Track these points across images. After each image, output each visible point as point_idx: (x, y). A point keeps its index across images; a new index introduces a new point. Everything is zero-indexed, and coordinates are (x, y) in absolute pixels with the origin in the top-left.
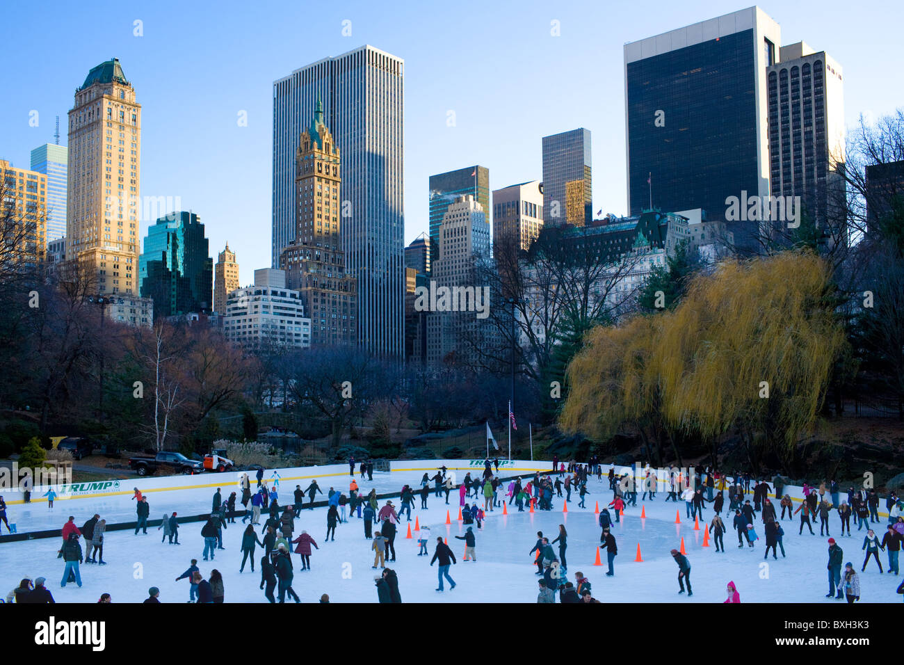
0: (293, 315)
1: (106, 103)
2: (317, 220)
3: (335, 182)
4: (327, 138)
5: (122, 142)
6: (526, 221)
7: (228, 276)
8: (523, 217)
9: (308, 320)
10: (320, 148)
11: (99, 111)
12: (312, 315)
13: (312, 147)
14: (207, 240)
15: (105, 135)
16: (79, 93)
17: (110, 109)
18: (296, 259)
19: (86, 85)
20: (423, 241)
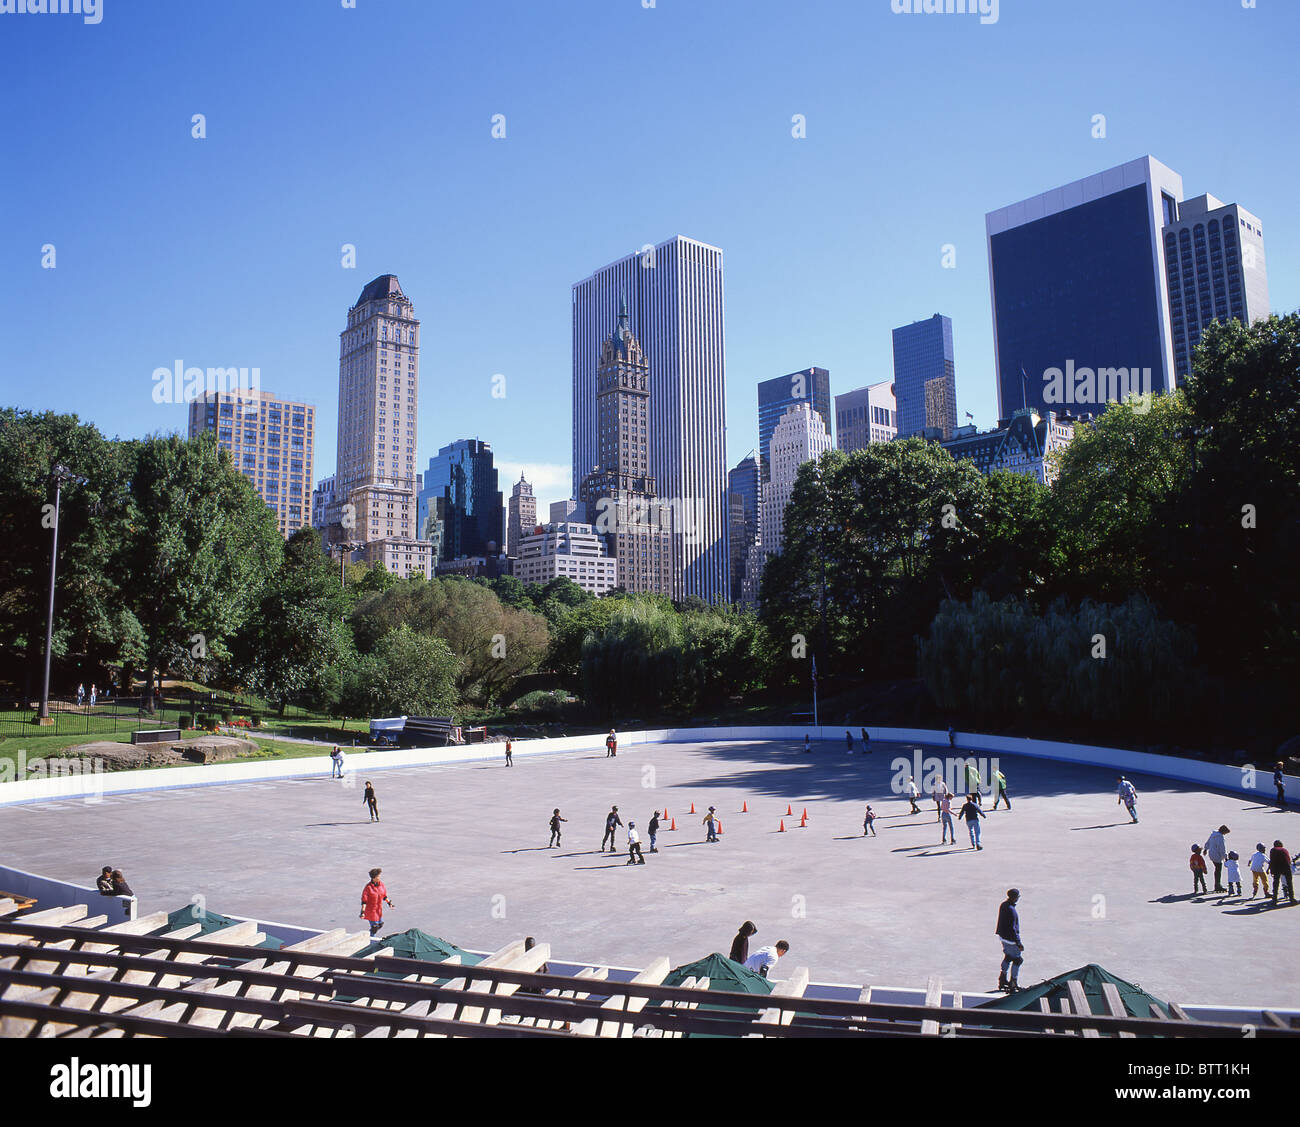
0: (596, 555)
1: (381, 322)
2: (622, 441)
3: (644, 397)
4: (632, 346)
5: (397, 364)
6: (877, 431)
7: (524, 511)
8: (873, 425)
9: (613, 560)
10: (625, 357)
11: (373, 330)
12: (618, 554)
13: (615, 357)
14: (496, 471)
15: (379, 358)
16: (352, 313)
17: (385, 329)
18: (598, 488)
19: (360, 302)
20: (753, 460)
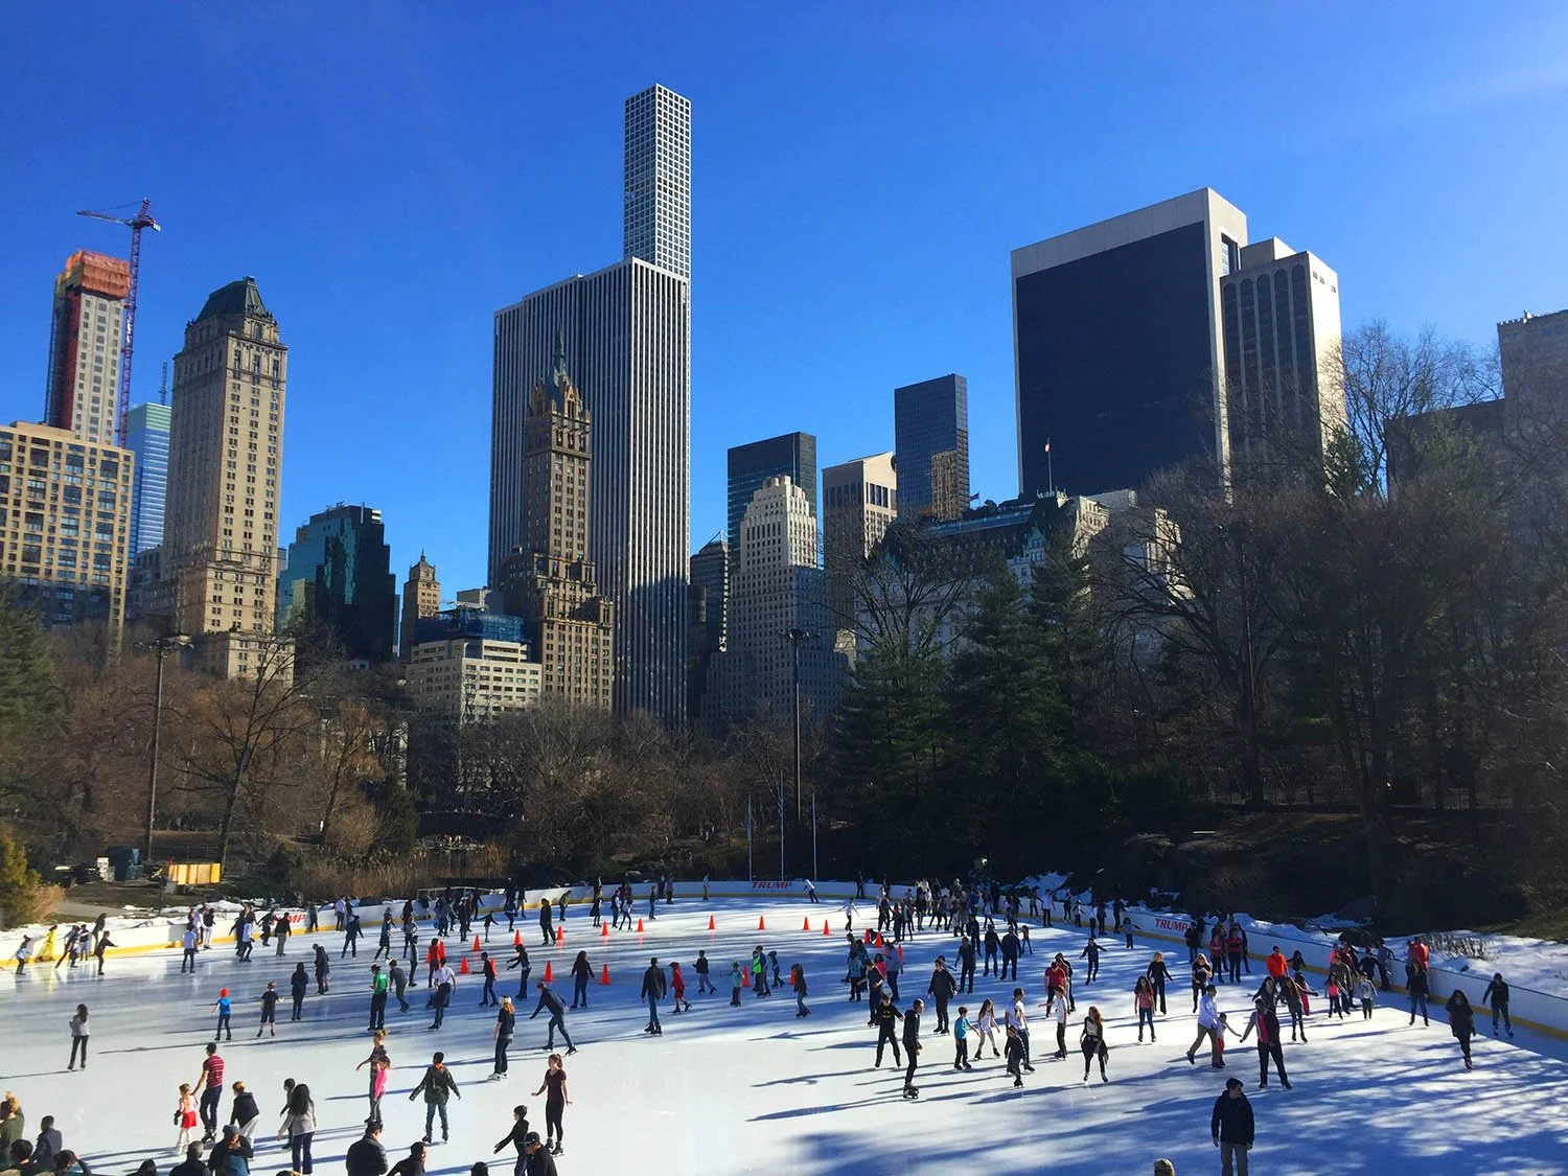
0: (515, 660)
1: (232, 345)
2: (554, 515)
3: (583, 459)
4: (570, 395)
5: (255, 402)
6: (873, 513)
7: (423, 601)
8: (868, 506)
9: (537, 667)
10: (560, 409)
11: (222, 356)
12: (544, 657)
13: (548, 407)
14: (388, 547)
15: (229, 391)
16: (191, 329)
17: (238, 354)
18: (521, 574)
19: (203, 316)
20: (720, 544)
